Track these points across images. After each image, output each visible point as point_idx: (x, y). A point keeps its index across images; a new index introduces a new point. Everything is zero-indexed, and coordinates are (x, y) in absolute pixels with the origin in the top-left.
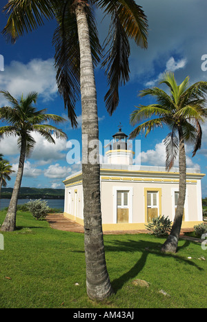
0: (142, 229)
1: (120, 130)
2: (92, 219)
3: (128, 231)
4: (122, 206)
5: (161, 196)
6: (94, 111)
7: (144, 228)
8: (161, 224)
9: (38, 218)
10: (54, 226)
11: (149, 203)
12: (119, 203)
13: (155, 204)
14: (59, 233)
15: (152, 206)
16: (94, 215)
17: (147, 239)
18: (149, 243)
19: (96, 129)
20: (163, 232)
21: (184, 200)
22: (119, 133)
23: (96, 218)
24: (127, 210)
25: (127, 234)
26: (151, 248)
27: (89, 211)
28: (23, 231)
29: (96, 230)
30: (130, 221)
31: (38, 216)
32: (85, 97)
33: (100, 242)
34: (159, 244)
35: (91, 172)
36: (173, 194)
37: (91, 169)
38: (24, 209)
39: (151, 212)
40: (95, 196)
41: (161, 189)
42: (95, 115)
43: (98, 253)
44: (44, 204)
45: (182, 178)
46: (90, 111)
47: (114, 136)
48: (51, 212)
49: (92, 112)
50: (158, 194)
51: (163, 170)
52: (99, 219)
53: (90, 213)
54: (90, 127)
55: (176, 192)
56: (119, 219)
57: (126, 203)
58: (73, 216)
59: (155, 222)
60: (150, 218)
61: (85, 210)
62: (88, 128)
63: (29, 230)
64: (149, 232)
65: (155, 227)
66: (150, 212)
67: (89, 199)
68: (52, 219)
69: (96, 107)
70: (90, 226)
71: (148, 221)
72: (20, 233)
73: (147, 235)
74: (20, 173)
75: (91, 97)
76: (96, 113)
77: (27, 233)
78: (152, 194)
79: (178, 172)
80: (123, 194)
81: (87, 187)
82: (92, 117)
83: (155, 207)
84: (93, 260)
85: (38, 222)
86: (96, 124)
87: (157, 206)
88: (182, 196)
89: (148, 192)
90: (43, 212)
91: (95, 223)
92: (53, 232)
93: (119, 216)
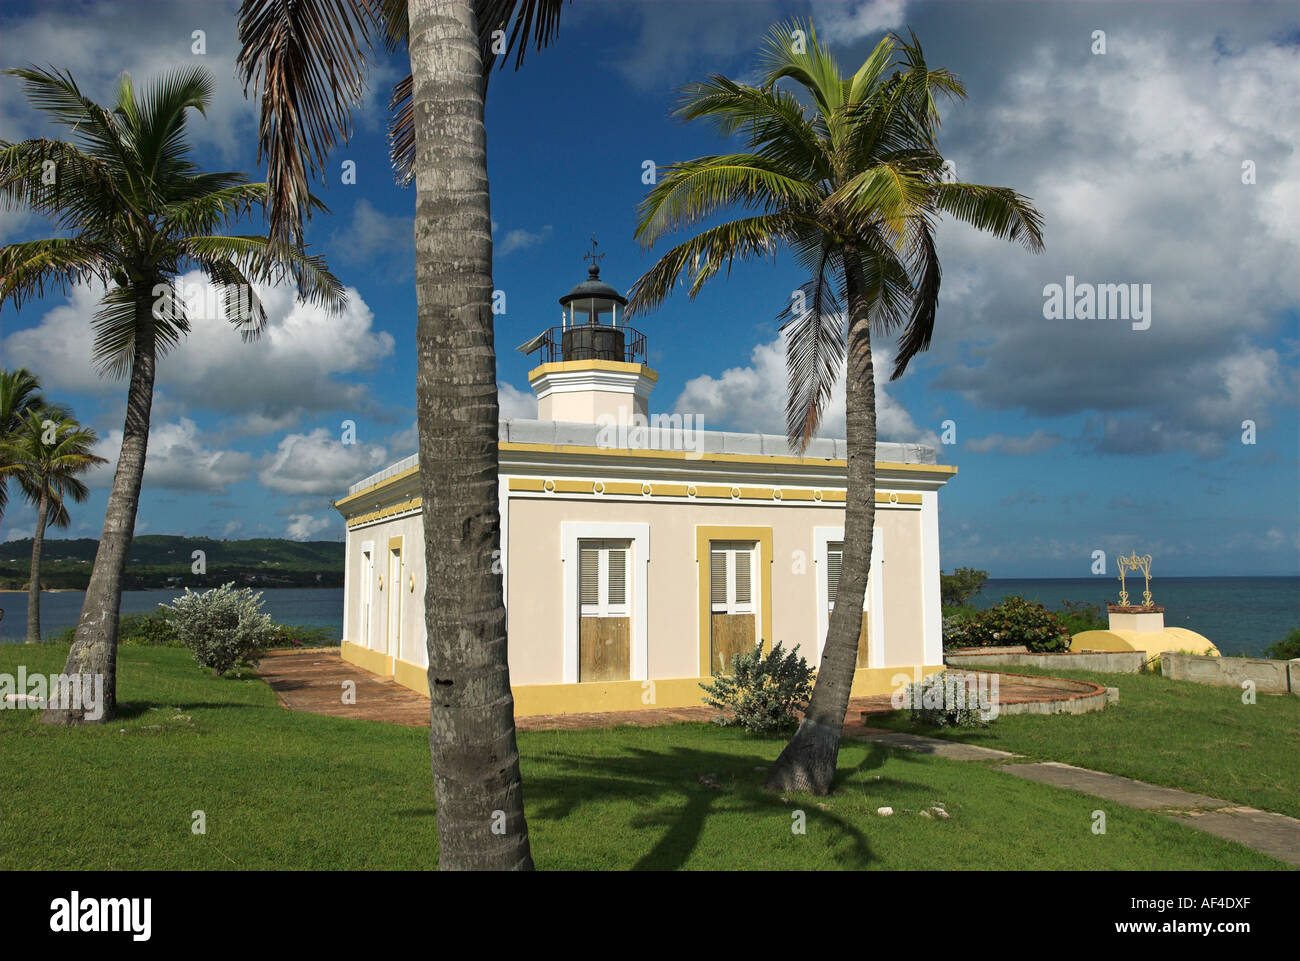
0: (685, 704)
1: (594, 274)
2: (464, 635)
3: (626, 715)
4: (603, 609)
5: (768, 562)
6: (472, 151)
7: (699, 700)
8: (769, 682)
9: (222, 669)
10: (300, 701)
11: (717, 593)
12: (586, 595)
13: (743, 596)
14: (317, 729)
15: (732, 607)
16: (473, 618)
17: (709, 745)
18: (714, 757)
19: (480, 235)
20: (775, 713)
21: (867, 568)
22: (587, 285)
23: (480, 631)
24: (622, 624)
25: (621, 728)
26: (723, 777)
27: (448, 603)
28: (150, 721)
29: (480, 685)
30: (638, 671)
31: (220, 662)
32: (431, 88)
33: (500, 735)
34: (759, 761)
35: (457, 427)
36: (821, 554)
37: (460, 414)
38: (156, 632)
39: (727, 633)
40: (476, 535)
41: (769, 531)
42: (477, 173)
43: (491, 785)
44: (251, 607)
45: (857, 477)
46: (455, 151)
47: (565, 301)
48: (283, 641)
49: (464, 158)
50: (755, 555)
51: (776, 448)
52: (495, 634)
53: (456, 612)
54: (455, 222)
55: (832, 545)
56: (588, 661)
57: (617, 596)
58: (384, 658)
59: (743, 670)
60: (721, 657)
61: (431, 599)
62: (445, 228)
63: (179, 716)
64: (715, 716)
65: (741, 695)
66: (722, 632)
67: (450, 550)
68: (290, 673)
69: (483, 138)
70: (456, 668)
71: (714, 669)
72: (136, 731)
73: (710, 728)
74: (134, 458)
75: (457, 87)
76: (483, 162)
77: (169, 729)
78: (731, 555)
79: (842, 460)
80: (604, 555)
81: (440, 494)
82: (461, 180)
83: (743, 608)
84: (472, 816)
85: (223, 684)
86: (481, 214)
87: (754, 607)
88: (858, 553)
89: (715, 544)
90: (245, 643)
91: (477, 653)
92: (290, 724)
93: (590, 652)
